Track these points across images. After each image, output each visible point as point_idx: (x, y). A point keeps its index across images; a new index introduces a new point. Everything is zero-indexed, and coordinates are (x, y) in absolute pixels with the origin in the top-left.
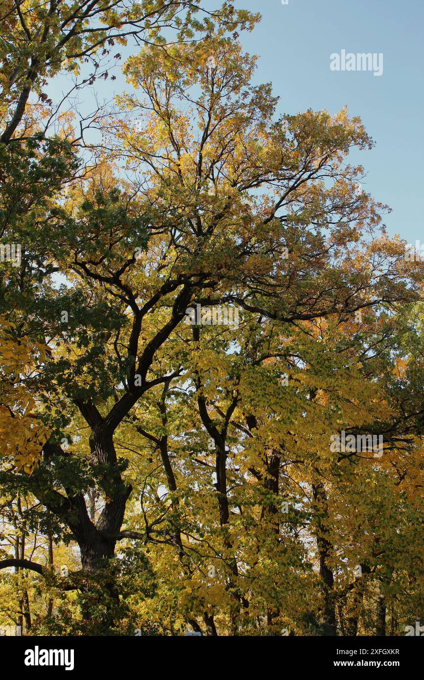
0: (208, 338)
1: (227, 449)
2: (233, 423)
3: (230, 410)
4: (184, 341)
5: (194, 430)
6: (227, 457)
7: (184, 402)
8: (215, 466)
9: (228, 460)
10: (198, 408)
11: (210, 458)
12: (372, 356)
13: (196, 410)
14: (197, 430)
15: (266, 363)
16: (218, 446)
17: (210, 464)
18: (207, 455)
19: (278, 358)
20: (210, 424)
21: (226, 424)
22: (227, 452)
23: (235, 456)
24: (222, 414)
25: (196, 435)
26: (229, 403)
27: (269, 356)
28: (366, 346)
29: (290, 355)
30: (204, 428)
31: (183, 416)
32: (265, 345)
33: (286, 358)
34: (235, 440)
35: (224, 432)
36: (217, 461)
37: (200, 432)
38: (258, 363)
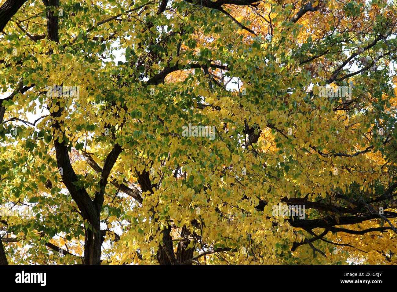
0: (74, 34)
1: (103, 226)
2: (114, 183)
3: (110, 160)
4: (32, 38)
5: (47, 194)
6: (103, 240)
7: (30, 145)
8: (83, 255)
9: (106, 245)
10: (54, 157)
11: (73, 242)
12: (357, 71)
13: (50, 160)
14: (53, 192)
15: (172, 78)
16: (89, 220)
17: (73, 252)
18: (69, 238)
19: (193, 71)
20: (74, 183)
21: (103, 183)
22: (104, 232)
23: (117, 238)
24: (96, 167)
25: (51, 202)
26: (108, 147)
27: (176, 67)
28: (347, 53)
29: (215, 67)
30: (65, 191)
31: (28, 170)
32: (172, 48)
33: (207, 72)
34: (117, 213)
35: (100, 196)
36: (87, 247)
37: (58, 196)
38: (157, 79)
